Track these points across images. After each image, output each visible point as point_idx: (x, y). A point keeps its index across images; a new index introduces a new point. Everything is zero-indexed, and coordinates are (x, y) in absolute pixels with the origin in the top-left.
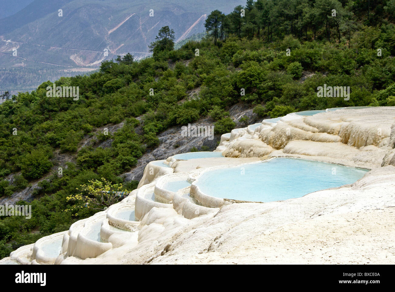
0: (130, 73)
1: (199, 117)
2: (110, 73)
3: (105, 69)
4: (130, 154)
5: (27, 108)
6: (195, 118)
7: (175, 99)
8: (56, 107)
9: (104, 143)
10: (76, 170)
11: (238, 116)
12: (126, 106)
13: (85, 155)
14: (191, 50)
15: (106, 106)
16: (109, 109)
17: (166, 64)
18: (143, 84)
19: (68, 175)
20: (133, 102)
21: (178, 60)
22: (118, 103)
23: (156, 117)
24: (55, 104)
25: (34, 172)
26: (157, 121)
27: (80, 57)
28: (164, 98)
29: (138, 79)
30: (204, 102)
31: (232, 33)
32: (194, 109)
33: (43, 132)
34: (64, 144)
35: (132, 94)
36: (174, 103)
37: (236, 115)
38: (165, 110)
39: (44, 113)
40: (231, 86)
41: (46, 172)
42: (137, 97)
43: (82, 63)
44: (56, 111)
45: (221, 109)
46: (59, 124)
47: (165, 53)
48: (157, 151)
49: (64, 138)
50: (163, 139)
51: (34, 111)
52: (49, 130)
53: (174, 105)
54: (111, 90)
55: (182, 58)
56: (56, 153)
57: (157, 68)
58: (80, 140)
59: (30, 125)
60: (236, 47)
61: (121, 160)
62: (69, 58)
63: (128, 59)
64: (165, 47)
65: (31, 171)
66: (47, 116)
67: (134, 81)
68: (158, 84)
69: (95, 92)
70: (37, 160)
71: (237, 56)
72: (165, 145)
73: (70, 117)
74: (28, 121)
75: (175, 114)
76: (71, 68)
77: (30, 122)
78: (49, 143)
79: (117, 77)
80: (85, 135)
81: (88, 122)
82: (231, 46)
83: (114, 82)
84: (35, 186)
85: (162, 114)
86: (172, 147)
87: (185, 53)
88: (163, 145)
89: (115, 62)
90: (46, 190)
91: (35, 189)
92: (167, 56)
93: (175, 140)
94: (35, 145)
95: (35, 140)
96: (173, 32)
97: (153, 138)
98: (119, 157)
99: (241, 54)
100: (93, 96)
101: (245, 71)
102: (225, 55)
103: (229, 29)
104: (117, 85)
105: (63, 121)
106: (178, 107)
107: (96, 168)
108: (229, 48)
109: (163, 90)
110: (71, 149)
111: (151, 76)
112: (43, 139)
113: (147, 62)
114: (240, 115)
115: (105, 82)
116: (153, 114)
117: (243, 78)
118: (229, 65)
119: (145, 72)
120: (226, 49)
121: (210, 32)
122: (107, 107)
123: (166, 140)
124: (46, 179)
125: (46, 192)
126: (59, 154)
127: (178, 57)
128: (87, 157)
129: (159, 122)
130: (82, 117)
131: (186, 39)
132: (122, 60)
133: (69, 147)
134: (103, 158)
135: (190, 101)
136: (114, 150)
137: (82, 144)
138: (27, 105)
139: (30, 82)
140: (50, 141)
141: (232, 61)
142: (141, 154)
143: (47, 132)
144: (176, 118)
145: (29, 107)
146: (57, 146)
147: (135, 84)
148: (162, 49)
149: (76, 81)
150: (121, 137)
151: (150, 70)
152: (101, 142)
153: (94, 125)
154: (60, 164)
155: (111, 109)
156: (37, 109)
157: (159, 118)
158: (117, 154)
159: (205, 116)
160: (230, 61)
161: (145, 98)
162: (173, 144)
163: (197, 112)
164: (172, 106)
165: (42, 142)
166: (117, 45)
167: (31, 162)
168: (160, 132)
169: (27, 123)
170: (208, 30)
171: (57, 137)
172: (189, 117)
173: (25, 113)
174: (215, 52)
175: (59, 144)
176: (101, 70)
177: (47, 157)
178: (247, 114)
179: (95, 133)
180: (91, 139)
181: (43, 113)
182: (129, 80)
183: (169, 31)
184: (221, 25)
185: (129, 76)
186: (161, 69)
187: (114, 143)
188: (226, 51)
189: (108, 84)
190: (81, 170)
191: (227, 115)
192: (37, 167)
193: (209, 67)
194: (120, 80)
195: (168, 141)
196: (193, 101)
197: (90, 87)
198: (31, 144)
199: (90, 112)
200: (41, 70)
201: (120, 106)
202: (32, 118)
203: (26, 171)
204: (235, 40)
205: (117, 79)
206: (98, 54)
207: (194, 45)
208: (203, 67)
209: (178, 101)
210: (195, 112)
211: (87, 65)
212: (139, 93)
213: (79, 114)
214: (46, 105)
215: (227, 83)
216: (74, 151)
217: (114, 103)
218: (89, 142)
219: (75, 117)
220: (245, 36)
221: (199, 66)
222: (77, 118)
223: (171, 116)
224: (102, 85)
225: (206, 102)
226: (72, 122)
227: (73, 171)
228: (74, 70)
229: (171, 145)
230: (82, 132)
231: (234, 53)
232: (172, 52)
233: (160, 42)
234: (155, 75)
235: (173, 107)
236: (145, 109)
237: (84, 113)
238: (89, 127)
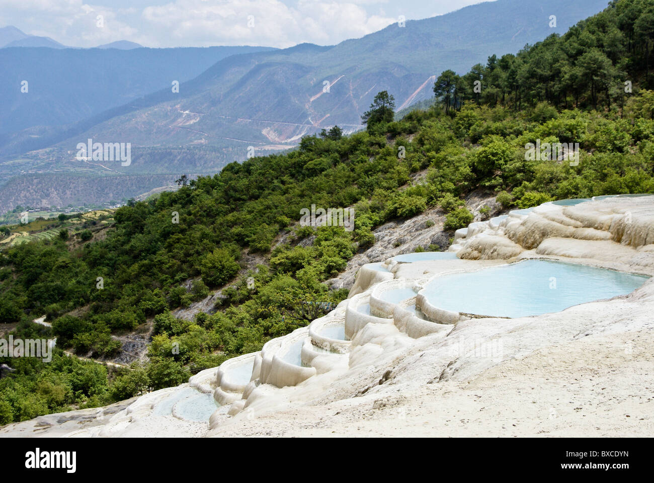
0: (337, 151)
1: (426, 207)
2: (312, 151)
3: (307, 146)
4: (337, 255)
5: (208, 196)
6: (420, 208)
7: (396, 184)
8: (245, 195)
9: (304, 241)
10: (269, 274)
11: (477, 206)
12: (332, 193)
13: (280, 255)
14: (415, 122)
15: (307, 193)
16: (311, 198)
17: (383, 139)
18: (355, 165)
19: (259, 281)
20: (341, 188)
21: (399, 134)
22: (321, 189)
23: (371, 207)
24: (242, 191)
25: (217, 277)
26: (372, 212)
27: (275, 131)
28: (381, 182)
29: (348, 159)
30: (433, 188)
31: (469, 99)
32: (420, 197)
33: (228, 226)
34: (254, 241)
35: (340, 177)
36: (394, 189)
37: (474, 205)
38: (382, 199)
39: (229, 202)
40: (468, 167)
41: (231, 277)
42: (346, 182)
43: (277, 139)
44: (243, 200)
45: (455, 196)
46: (248, 217)
47: (383, 125)
48: (372, 251)
49: (254, 234)
50: (379, 236)
51: (217, 200)
52: (236, 224)
53: (393, 191)
54: (314, 172)
55: (404, 132)
56: (244, 253)
57: (372, 144)
58: (274, 237)
59: (213, 217)
60: (474, 117)
61: (327, 262)
62: (261, 132)
63: (336, 133)
64: (382, 118)
65: (213, 276)
66: (233, 206)
67: (343, 162)
68: (373, 165)
69: (292, 176)
70: (221, 262)
71: (475, 130)
72: (383, 243)
73: (262, 208)
74: (210, 212)
75: (395, 203)
76: (263, 145)
77: (211, 213)
78: (235, 240)
79: (321, 157)
80: (281, 230)
81: (284, 213)
82: (467, 116)
83: (317, 163)
84: (219, 294)
85: (379, 203)
86: (391, 245)
87: (408, 125)
88: (379, 243)
89: (318, 137)
90: (232, 300)
91: (219, 299)
92: (385, 130)
93: (395, 237)
94: (218, 243)
95: (218, 236)
96: (392, 99)
97: (367, 234)
98: (323, 258)
99: (480, 126)
100: (291, 181)
101: (486, 149)
102: (460, 128)
103: (465, 94)
104: (320, 166)
105: (253, 212)
106: (399, 195)
107: (294, 272)
108: (465, 119)
109: (380, 173)
110: (263, 248)
111: (365, 154)
112: (228, 235)
113: (359, 137)
114: (479, 205)
115: (305, 162)
116: (367, 203)
117: (484, 157)
118: (465, 140)
119: (357, 150)
120: (461, 119)
121: (440, 98)
122: (308, 195)
123: (384, 237)
124: (232, 286)
125: (231, 302)
126: (248, 254)
127: (399, 130)
128: (283, 259)
129: (374, 214)
130: (276, 207)
131: (409, 108)
132: (328, 134)
133: (260, 245)
134: (303, 260)
135: (414, 187)
136: (317, 250)
137: (277, 241)
138: (208, 192)
139: (212, 163)
140: (236, 237)
141: (468, 135)
142: (352, 255)
143: (233, 226)
144: (396, 209)
145: (211, 195)
146: (245, 245)
147: (343, 165)
148: (379, 120)
149: (270, 162)
150: (326, 233)
151: (363, 148)
152: (301, 239)
153: (291, 217)
154: (249, 266)
155: (313, 197)
156: (222, 197)
157: (374, 209)
158: (321, 255)
159: (433, 206)
160: (466, 136)
161: (356, 184)
162: (393, 242)
163: (424, 200)
164: (391, 193)
165: (227, 239)
166: (322, 116)
167: (213, 264)
168: (375, 226)
169: (208, 215)
170: (437, 96)
171: (246, 233)
172: (414, 208)
173: (206, 202)
174: (447, 124)
175: (248, 241)
176: (301, 147)
177: (233, 258)
178: (489, 203)
179: (293, 227)
180: (287, 236)
181: (227, 203)
182: (336, 160)
183: (387, 97)
184: (454, 89)
185: (336, 154)
186: (377, 146)
187: (317, 241)
188: (461, 122)
189: (310, 165)
190: (276, 274)
191: (461, 204)
192: (221, 270)
193: (439, 143)
194: (325, 160)
195: (386, 238)
196: (418, 187)
197: (286, 168)
198: (213, 241)
199: (288, 201)
200: (225, 148)
201: (325, 194)
202: (214, 208)
203: (208, 275)
204: (472, 109)
205: (321, 159)
206: (297, 127)
207: (420, 115)
208: (432, 143)
209: (399, 187)
210: (421, 201)
211: (283, 142)
212: (349, 177)
213: (273, 203)
214: (232, 193)
215: (462, 163)
216: (266, 251)
217: (317, 189)
218: (286, 239)
219: (268, 207)
220: (486, 103)
221: (426, 142)
222: (271, 209)
223: (390, 206)
224: (302, 167)
225: (435, 188)
226: (264, 214)
227: (265, 275)
228: (267, 148)
229: (389, 243)
230: (277, 226)
231: (471, 125)
232: (391, 124)
233: (376, 111)
234: (370, 154)
235: (393, 195)
236: (357, 197)
237: (279, 202)
238: (286, 220)
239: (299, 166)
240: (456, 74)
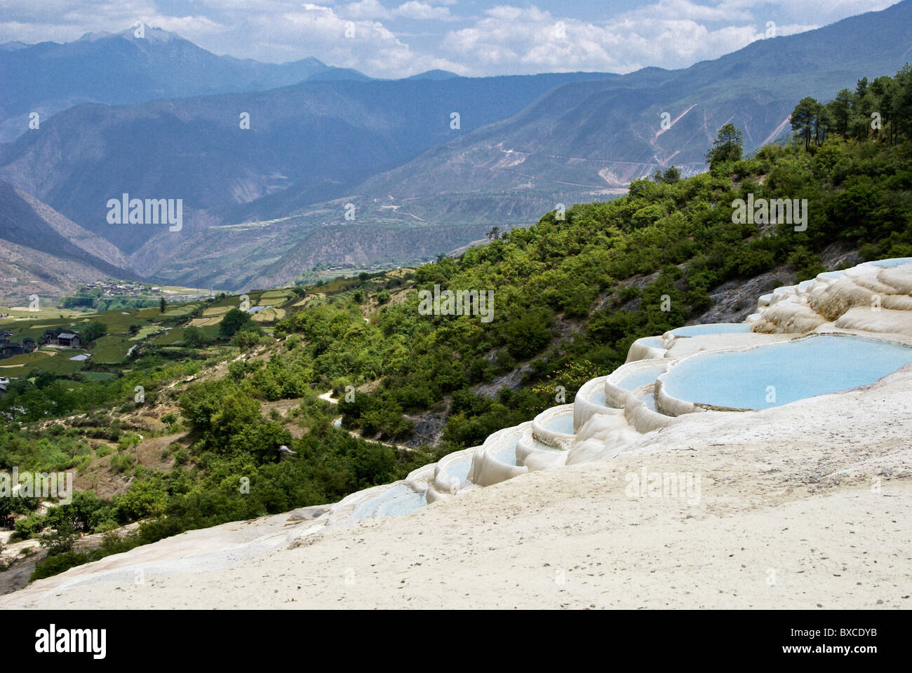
0: (673, 197)
1: (773, 262)
2: (642, 196)
3: (636, 191)
4: (665, 321)
5: (521, 251)
6: (767, 265)
7: (739, 235)
8: (563, 249)
9: (628, 304)
10: (586, 344)
11: (835, 262)
12: (664, 247)
13: (598, 321)
14: (768, 160)
15: (633, 246)
16: (638, 252)
17: (728, 182)
18: (693, 213)
19: (573, 352)
20: (674, 241)
21: (748, 174)
22: (650, 242)
23: (707, 264)
24: (560, 245)
25: (526, 347)
26: (709, 269)
27: (614, 172)
28: (721, 234)
29: (685, 206)
30: (783, 240)
31: (833, 131)
32: (766, 251)
33: (540, 287)
34: (569, 304)
35: (674, 228)
36: (736, 242)
37: (832, 261)
38: (722, 253)
39: (545, 258)
40: (825, 215)
41: (542, 347)
42: (680, 233)
43: (616, 182)
44: (562, 256)
45: (808, 250)
46: (565, 276)
47: (728, 165)
48: (707, 317)
49: (570, 296)
50: (716, 298)
51: (531, 256)
52: (549, 284)
53: (736, 244)
54: (643, 223)
55: (754, 173)
56: (558, 319)
57: (714, 188)
58: (593, 299)
59: (525, 276)
60: (838, 153)
61: (652, 329)
62: (597, 173)
63: (672, 176)
64: (727, 156)
65: (520, 346)
66: (550, 263)
67: (680, 209)
68: (713, 213)
69: (620, 226)
70: (529, 330)
71: (838, 168)
72: (720, 307)
73: (580, 265)
74: (522, 270)
75: (737, 258)
76: (600, 189)
77: (524, 272)
78: (548, 303)
79: (653, 203)
80: (601, 291)
81: (606, 271)
82: (830, 153)
83: (648, 211)
84: (526, 367)
85: (717, 259)
86: (730, 309)
87: (758, 163)
88: (716, 308)
89: (651, 180)
90: (541, 374)
91: (526, 372)
92: (731, 170)
93: (736, 299)
94: (528, 306)
95: (527, 299)
96: (739, 133)
97: (702, 296)
98: (648, 325)
99: (845, 165)
100: (618, 232)
101: (847, 192)
102: (820, 166)
103: (829, 126)
104: (652, 215)
105: (570, 270)
106: (742, 249)
107: (614, 342)
108: (827, 156)
109: (721, 223)
110: (579, 313)
111: (705, 200)
112: (539, 298)
113: (699, 180)
114: (837, 260)
115: (635, 210)
116: (704, 259)
117: (844, 202)
118: (826, 182)
119: (696, 195)
120: (822, 156)
121: (798, 131)
122: (635, 249)
123: (722, 300)
124: (543, 358)
125: (541, 377)
126: (562, 320)
127: (747, 171)
128: (602, 326)
129: (711, 271)
130: (597, 264)
132: (663, 177)
133: (576, 309)
134: (625, 327)
135: (760, 239)
136: (642, 315)
137: (597, 304)
138: (522, 247)
139: (540, 210)
140: (549, 301)
141: (831, 175)
142: (683, 321)
143: (546, 287)
144: (738, 265)
145: (525, 250)
146: (559, 309)
147: (679, 213)
148: (724, 159)
149: (594, 210)
150: (652, 294)
151: (704, 192)
152: (624, 302)
153: (615, 276)
154: (562, 334)
155: (641, 251)
156: (537, 252)
157: (713, 265)
158: (646, 321)
159: (783, 262)
160: (828, 176)
161: (693, 236)
162: (733, 306)
163: (771, 255)
164: (733, 246)
165: (538, 302)
166: (670, 153)
167: (521, 332)
168: (712, 287)
169: (520, 274)
170: (794, 128)
171: (560, 294)
172: (758, 264)
173: (518, 258)
174: (806, 162)
175: (563, 305)
176: (631, 192)
177: (545, 324)
178: (850, 258)
179: (616, 288)
180: (609, 298)
181: (543, 259)
182: (671, 207)
183: (733, 131)
184: (815, 120)
185: (672, 201)
186: (720, 190)
187: (642, 304)
188: (822, 160)
189: (640, 213)
190: (593, 344)
191: (817, 260)
192: (529, 339)
193: (793, 186)
194: (658, 208)
195: (725, 301)
196: (765, 238)
197: (612, 218)
198: (523, 305)
199: (611, 257)
200: (556, 192)
201: (654, 247)
202: (527, 266)
203: (514, 345)
204: (837, 144)
205: (654, 205)
206: (641, 167)
207: (774, 152)
208: (785, 186)
209: (743, 239)
210: (768, 256)
211: (624, 184)
212: (684, 227)
213: (594, 259)
214: (548, 247)
215: (819, 210)
216: (583, 316)
217: (646, 242)
218: (607, 303)
219: (587, 264)
220: (853, 136)
221: (777, 184)
222: (590, 266)
223: (730, 262)
224: (630, 216)
225: (786, 240)
226: (583, 272)
227: (581, 345)
228: (605, 192)
229: (728, 307)
230: (597, 287)
231: (834, 163)
232: (737, 163)
233: (721, 148)
234: (711, 200)
235: (735, 249)
236: (693, 251)
237: (601, 259)
238: (608, 279)
239: (627, 215)
240: (818, 102)
